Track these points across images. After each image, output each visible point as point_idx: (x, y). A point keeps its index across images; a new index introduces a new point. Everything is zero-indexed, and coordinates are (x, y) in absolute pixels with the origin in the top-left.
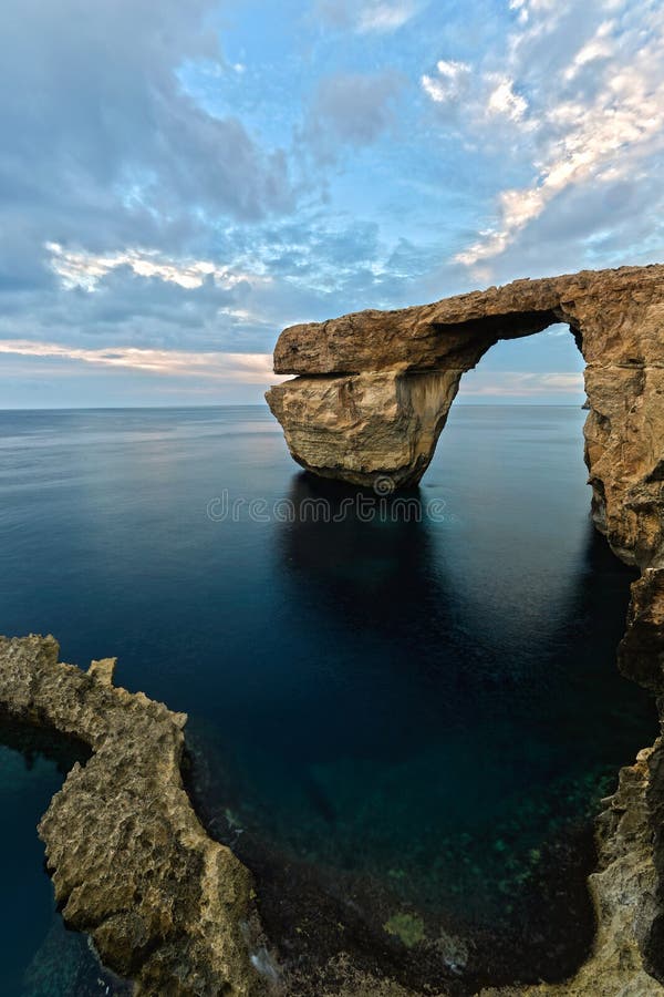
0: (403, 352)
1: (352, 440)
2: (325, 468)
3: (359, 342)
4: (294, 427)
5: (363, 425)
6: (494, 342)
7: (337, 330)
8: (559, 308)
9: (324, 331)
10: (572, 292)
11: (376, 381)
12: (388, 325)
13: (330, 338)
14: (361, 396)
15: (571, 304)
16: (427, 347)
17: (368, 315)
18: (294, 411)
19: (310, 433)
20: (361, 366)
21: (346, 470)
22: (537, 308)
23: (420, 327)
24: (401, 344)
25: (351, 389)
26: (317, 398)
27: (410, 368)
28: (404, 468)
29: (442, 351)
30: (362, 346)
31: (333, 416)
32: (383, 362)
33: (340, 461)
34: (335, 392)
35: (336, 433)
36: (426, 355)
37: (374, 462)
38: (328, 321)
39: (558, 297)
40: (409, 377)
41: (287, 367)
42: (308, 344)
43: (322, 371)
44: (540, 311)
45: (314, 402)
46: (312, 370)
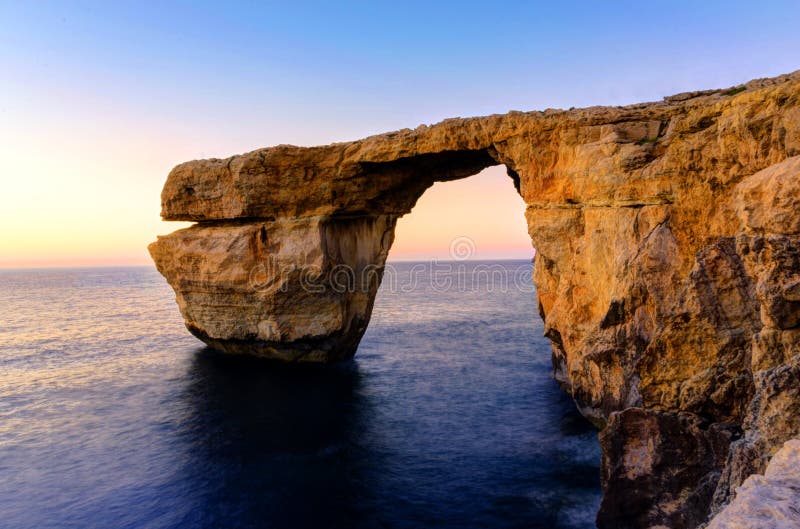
0: (327, 195)
1: (267, 302)
2: (233, 340)
3: (273, 182)
4: (189, 288)
6: (431, 184)
7: (244, 168)
8: (492, 147)
9: (228, 167)
10: (502, 132)
11: (296, 228)
12: (307, 162)
13: (236, 177)
14: (277, 246)
15: (504, 143)
16: (355, 188)
17: (284, 151)
18: (189, 267)
19: (212, 294)
20: (277, 211)
21: (261, 340)
23: (346, 166)
24: (323, 184)
25: (264, 238)
26: (221, 249)
27: (336, 214)
28: (336, 333)
29: (372, 194)
31: (241, 271)
32: (304, 206)
33: (252, 330)
34: (244, 242)
35: (245, 294)
36: (354, 198)
37: (297, 328)
38: (233, 158)
39: (491, 135)
40: (336, 223)
41: (180, 212)
42: (207, 183)
43: (226, 216)
44: (474, 150)
46: (213, 215)
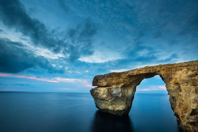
0: (122, 81)
1: (111, 102)
2: (104, 109)
4: (96, 99)
5: (113, 98)
6: (143, 79)
7: (107, 76)
8: (156, 72)
9: (104, 76)
10: (158, 69)
11: (116, 88)
13: (105, 78)
14: (113, 91)
15: (159, 71)
16: (128, 80)
17: (114, 73)
18: (97, 95)
19: (100, 100)
20: (112, 84)
21: (109, 110)
22: (151, 72)
23: (126, 76)
24: (121, 80)
25: (110, 89)
26: (102, 92)
27: (124, 85)
28: (124, 110)
29: (131, 81)
30: (113, 80)
31: (106, 96)
32: (118, 84)
33: (108, 108)
34: (106, 90)
35: (106, 100)
36: (127, 82)
37: (116, 108)
38: (105, 75)
39: (156, 70)
40: (124, 87)
41: (95, 84)
42: (100, 79)
43: (103, 85)
45: (101, 93)
46: (101, 85)
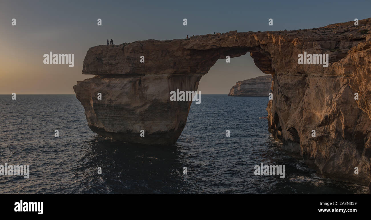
1: (140, 115)
7: (131, 50)
8: (259, 46)
9: (123, 49)
10: (265, 40)
11: (155, 79)
12: (163, 48)
13: (127, 54)
14: (146, 88)
17: (151, 42)
20: (146, 72)
25: (140, 83)
26: (117, 88)
31: (128, 100)
32: (159, 69)
33: (130, 128)
34: (129, 86)
35: (129, 111)
37: (153, 128)
39: (258, 41)
42: (111, 57)
43: (120, 73)
45: (115, 91)
46: (112, 72)
